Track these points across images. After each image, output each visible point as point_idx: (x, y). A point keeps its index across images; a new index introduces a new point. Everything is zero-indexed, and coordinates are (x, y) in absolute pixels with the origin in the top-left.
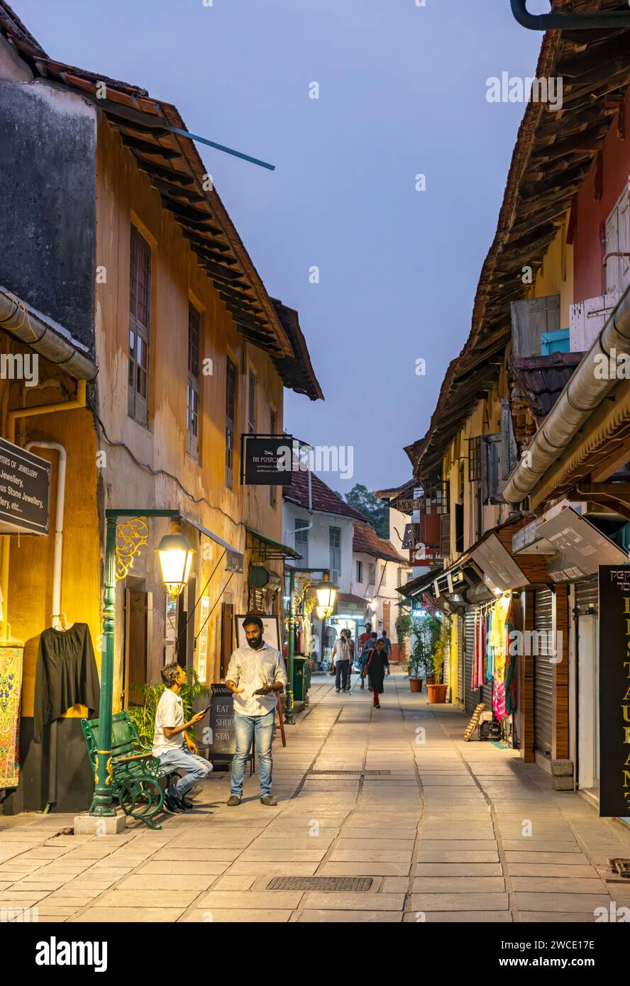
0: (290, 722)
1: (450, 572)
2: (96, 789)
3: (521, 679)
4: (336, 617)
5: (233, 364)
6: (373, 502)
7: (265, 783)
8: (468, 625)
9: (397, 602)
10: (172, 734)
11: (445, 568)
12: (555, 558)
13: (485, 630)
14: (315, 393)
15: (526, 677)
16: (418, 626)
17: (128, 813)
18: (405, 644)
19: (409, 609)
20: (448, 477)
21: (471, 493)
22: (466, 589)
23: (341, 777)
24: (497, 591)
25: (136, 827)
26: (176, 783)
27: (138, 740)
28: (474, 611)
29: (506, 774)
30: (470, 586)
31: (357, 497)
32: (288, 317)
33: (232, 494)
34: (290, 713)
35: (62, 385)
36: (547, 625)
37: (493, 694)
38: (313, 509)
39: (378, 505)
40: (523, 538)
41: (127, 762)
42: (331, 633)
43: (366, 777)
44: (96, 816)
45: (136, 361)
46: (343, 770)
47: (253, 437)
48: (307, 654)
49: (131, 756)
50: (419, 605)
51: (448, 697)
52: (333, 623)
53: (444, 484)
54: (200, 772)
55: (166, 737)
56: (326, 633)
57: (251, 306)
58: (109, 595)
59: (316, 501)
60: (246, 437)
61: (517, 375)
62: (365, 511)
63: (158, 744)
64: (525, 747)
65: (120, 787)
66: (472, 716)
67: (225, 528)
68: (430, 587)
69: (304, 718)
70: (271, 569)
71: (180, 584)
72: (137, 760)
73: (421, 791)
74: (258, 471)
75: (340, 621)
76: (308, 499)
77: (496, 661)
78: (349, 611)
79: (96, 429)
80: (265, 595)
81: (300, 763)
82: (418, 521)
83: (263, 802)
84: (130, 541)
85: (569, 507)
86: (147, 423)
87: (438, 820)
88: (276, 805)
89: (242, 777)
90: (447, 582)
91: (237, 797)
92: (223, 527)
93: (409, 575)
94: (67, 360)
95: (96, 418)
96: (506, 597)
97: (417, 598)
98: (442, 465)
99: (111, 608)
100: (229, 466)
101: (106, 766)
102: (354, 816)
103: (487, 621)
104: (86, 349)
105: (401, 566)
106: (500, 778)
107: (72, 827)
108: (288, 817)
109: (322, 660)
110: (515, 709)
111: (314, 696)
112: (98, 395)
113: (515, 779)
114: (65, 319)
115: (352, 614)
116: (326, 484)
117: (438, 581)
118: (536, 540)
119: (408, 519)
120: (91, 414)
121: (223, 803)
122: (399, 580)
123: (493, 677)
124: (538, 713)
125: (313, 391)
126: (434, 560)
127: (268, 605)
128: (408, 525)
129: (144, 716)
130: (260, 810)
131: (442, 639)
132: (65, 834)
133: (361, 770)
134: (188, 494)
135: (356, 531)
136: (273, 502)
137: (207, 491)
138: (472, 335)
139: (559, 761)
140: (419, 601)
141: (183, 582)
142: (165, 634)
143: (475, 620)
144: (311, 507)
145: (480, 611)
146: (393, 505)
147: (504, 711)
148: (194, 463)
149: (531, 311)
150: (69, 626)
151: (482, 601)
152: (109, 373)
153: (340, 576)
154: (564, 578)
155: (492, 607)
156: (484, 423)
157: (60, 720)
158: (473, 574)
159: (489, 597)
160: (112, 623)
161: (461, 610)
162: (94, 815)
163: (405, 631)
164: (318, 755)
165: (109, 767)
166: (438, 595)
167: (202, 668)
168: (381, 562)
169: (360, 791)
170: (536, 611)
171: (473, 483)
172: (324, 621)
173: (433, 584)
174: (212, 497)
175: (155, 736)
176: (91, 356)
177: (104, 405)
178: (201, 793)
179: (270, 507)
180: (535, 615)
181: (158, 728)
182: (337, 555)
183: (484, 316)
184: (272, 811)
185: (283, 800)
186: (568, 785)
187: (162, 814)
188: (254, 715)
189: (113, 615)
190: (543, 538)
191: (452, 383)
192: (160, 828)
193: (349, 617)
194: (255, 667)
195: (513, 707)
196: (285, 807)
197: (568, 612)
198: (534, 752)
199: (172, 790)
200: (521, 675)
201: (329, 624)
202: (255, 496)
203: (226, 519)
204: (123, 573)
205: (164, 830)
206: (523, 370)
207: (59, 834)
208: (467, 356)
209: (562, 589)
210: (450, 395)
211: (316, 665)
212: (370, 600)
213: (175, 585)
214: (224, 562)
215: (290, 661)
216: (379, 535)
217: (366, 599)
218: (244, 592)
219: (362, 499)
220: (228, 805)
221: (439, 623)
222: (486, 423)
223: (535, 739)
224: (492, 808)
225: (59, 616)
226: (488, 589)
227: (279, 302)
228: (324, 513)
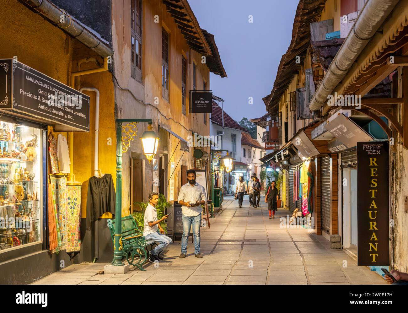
0: (213, 217)
1: (282, 150)
2: (115, 252)
3: (315, 198)
4: (235, 172)
5: (185, 59)
6: (250, 124)
7: (197, 247)
8: (290, 174)
9: (260, 165)
10: (152, 225)
11: (280, 149)
12: (332, 141)
13: (298, 176)
14: (223, 74)
15: (317, 197)
16: (269, 175)
17: (130, 263)
18: (263, 183)
19: (265, 168)
20: (281, 111)
21: (291, 117)
22: (289, 158)
23: (233, 243)
24: (304, 158)
25: (134, 270)
26: (154, 248)
27: (137, 228)
28: (293, 168)
29: (309, 240)
30: (291, 157)
31: (244, 123)
32: (209, 38)
33: (186, 117)
34: (213, 213)
35: (97, 61)
36: (327, 173)
37: (302, 204)
38: (224, 126)
39: (252, 126)
40: (317, 132)
41: (129, 240)
42: (232, 179)
43: (245, 243)
44: (115, 265)
45: (135, 51)
46: (235, 239)
47: (195, 92)
48: (221, 187)
49: (134, 236)
50: (269, 166)
51: (281, 205)
52: (233, 174)
53: (280, 114)
54: (165, 243)
55: (150, 226)
56: (231, 178)
57: (192, 31)
58: (119, 160)
59: (225, 123)
60: (191, 92)
61: (315, 49)
62: (247, 128)
63: (146, 230)
64: (317, 228)
65: (126, 251)
66: (293, 214)
67: (182, 132)
68: (274, 158)
69: (220, 215)
70: (205, 151)
71: (152, 155)
72: (134, 238)
73: (270, 250)
74: (197, 107)
75: (236, 174)
76: (222, 122)
77: (303, 190)
78: (240, 169)
79: (113, 82)
80: (202, 162)
81: (216, 236)
82: (269, 131)
83: (196, 256)
84: (128, 134)
85: (342, 113)
86: (142, 81)
87: (278, 265)
88: (202, 257)
89: (186, 244)
90: (281, 155)
91: (184, 254)
92: (181, 132)
93: (265, 154)
94: (96, 47)
95: (113, 76)
96: (308, 161)
97: (268, 163)
98: (279, 106)
99: (120, 166)
100: (184, 104)
101: (119, 242)
102: (238, 263)
103: (299, 172)
104: (108, 43)
105: (262, 150)
106: (306, 243)
107: (103, 270)
108: (207, 264)
109: (229, 190)
110: (312, 211)
111: (224, 205)
112: (114, 65)
113: (313, 243)
114: (98, 29)
115: (241, 171)
116: (230, 116)
117: (277, 155)
118: (324, 132)
119: (265, 130)
120: (110, 74)
121: (178, 257)
122: (261, 156)
123: (302, 197)
124: (323, 213)
125: (222, 73)
126: (275, 147)
127: (203, 166)
128: (264, 132)
129: (141, 217)
130: (194, 260)
131: (279, 180)
132: (100, 274)
133: (243, 239)
134: (163, 116)
135: (243, 136)
136: (205, 122)
137: (173, 115)
138: (292, 43)
139: (334, 235)
140: (269, 164)
141: (154, 154)
142: (152, 179)
143: (294, 172)
144: (223, 125)
145: (296, 167)
146: (258, 124)
147: (307, 212)
148: (166, 102)
149: (320, 27)
150: (102, 175)
151: (296, 163)
152: (120, 55)
153: (236, 154)
154: (336, 151)
155: (301, 166)
156: (297, 85)
157: (99, 219)
158: (293, 151)
159: (300, 161)
160: (120, 173)
161: (287, 168)
162: (113, 265)
163: (264, 177)
164: (224, 232)
165: (120, 242)
166: (277, 161)
167: (172, 194)
168: (253, 149)
169: (242, 250)
170: (322, 167)
171: (292, 112)
172: (229, 173)
173: (275, 157)
174: (176, 118)
175: (144, 227)
176: (110, 46)
177: (117, 71)
178: (169, 252)
179: (204, 124)
180: (321, 169)
181: (146, 223)
182: (235, 146)
183: (297, 33)
184: (199, 261)
185: (206, 255)
186: (338, 246)
187: (148, 263)
188: (192, 216)
189: (121, 170)
190: (327, 131)
191: (283, 66)
192: (146, 271)
193: (240, 171)
194: (192, 194)
195: (311, 210)
196: (207, 259)
197: (338, 166)
198: (321, 230)
199: (152, 251)
200: (315, 196)
201: (231, 174)
202: (197, 119)
203: (182, 127)
204: (126, 149)
205: (148, 272)
206: (318, 47)
207: (97, 274)
208: (289, 53)
209: (335, 156)
210: (282, 72)
211: (227, 192)
212: (249, 164)
213: (150, 155)
214: (179, 147)
215: (212, 190)
216: (253, 138)
217: (247, 164)
218: (192, 160)
219: (246, 124)
220: (180, 258)
221: (278, 173)
222: (298, 85)
223: (322, 224)
224: (303, 258)
225: (98, 170)
226: (299, 157)
227: (206, 31)
228: (229, 128)
